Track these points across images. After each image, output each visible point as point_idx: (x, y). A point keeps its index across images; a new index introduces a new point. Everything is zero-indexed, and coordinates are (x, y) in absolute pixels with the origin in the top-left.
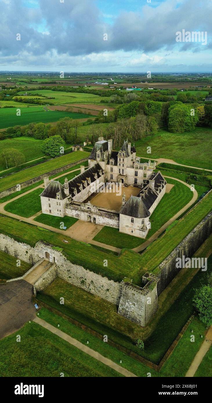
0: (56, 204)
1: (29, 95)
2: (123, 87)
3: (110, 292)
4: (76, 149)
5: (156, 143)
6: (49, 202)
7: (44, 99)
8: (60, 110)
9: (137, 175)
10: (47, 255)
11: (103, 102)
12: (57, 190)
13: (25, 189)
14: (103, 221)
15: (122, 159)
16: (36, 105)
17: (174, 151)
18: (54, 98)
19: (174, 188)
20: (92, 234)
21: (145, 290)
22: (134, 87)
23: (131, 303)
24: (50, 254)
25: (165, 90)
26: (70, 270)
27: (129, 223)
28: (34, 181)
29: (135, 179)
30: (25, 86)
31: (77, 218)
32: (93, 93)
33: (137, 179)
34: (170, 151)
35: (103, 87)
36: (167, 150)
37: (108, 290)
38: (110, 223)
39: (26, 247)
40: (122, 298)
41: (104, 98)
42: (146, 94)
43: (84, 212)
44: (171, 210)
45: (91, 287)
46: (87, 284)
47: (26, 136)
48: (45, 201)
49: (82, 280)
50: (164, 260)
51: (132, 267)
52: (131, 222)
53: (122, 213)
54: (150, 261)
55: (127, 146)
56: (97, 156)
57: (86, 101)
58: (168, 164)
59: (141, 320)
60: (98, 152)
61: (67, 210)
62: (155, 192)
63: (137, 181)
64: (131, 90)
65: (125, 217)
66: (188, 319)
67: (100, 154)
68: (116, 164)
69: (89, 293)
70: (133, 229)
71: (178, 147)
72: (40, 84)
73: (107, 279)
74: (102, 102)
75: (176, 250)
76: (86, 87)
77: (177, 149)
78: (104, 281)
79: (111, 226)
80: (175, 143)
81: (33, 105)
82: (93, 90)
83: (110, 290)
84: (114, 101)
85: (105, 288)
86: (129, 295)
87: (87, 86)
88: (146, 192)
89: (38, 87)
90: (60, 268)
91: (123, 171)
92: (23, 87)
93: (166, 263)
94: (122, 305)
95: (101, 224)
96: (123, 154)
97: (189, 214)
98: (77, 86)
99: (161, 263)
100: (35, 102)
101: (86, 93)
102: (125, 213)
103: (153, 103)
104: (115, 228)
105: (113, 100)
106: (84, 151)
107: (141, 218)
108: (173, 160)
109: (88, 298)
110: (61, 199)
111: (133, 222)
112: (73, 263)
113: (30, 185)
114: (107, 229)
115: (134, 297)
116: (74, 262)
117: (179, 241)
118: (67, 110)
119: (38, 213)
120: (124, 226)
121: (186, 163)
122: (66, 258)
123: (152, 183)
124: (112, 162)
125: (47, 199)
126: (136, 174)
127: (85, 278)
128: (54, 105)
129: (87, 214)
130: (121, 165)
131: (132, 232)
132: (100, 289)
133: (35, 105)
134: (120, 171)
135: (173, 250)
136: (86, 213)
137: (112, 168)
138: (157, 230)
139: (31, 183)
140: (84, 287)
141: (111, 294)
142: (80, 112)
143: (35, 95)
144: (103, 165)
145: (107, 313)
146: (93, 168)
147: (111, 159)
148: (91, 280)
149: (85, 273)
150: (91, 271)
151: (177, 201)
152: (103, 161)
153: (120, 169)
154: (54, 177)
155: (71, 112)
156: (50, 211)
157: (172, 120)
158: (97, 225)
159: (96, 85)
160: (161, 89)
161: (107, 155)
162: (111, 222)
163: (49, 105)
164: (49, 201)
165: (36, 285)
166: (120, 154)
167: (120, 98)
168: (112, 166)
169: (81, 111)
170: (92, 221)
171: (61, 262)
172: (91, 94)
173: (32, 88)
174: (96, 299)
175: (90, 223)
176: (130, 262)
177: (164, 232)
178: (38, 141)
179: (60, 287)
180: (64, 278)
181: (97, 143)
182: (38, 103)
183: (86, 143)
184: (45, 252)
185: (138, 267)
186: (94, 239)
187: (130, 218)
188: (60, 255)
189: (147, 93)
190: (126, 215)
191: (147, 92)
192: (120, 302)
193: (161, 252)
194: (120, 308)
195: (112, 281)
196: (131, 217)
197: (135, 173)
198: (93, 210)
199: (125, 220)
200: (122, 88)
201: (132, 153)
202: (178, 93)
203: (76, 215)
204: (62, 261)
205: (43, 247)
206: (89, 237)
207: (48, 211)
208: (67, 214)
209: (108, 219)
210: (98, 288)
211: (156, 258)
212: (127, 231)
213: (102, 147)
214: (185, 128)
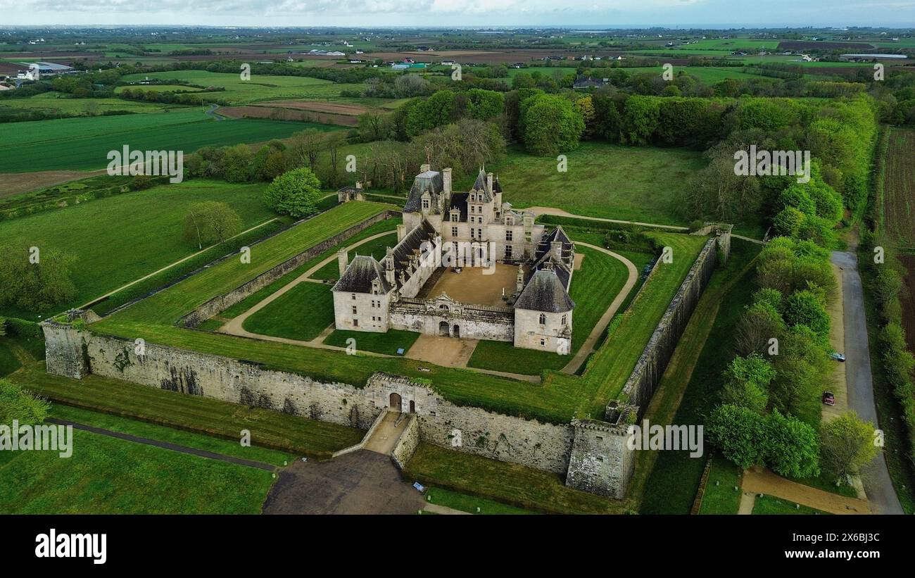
0: (370, 305)
1: (154, 82)
2: (382, 61)
3: (543, 449)
4: (348, 197)
5: (511, 177)
6: (354, 303)
7: (199, 92)
8: (255, 117)
9: (511, 239)
10: (396, 399)
11: (347, 96)
12: (372, 274)
13: (271, 287)
14: (474, 329)
15: (476, 208)
16: (184, 106)
17: (554, 192)
18: (223, 90)
19: (585, 259)
20: (461, 356)
21: (620, 426)
22: (409, 61)
23: (594, 458)
24: (403, 396)
25: (480, 66)
26: (450, 422)
27: (536, 327)
28: (286, 268)
29: (507, 247)
30: (135, 63)
31: (416, 330)
32: (314, 76)
33: (511, 247)
34: (545, 191)
35: (335, 62)
36: (540, 189)
37: (538, 446)
38: (490, 332)
39: (341, 391)
40: (575, 452)
41: (347, 87)
42: (439, 75)
43: (432, 315)
44: (599, 299)
45: (502, 446)
46: (491, 444)
47: (202, 177)
48: (342, 301)
49: (479, 436)
50: (626, 381)
51: (574, 399)
52: (541, 323)
53: (521, 307)
54: (603, 385)
55: (486, 180)
56: (423, 205)
57: (304, 94)
58: (553, 216)
59: (615, 487)
60: (426, 196)
61: (393, 316)
62: (564, 267)
63: (511, 250)
64: (402, 67)
65: (527, 315)
66: (705, 466)
67: (430, 201)
68: (464, 218)
69: (497, 460)
70: (544, 338)
71: (560, 183)
72: (169, 55)
73: (537, 422)
74: (345, 95)
75: (642, 362)
76: (292, 63)
77: (559, 187)
78: (529, 430)
79: (494, 339)
80: (550, 176)
81: (175, 106)
82: (314, 68)
83: (542, 446)
84: (372, 92)
85: (533, 444)
86: (590, 441)
87: (295, 60)
88: (551, 265)
89: (170, 63)
90: (428, 422)
91: (480, 233)
92: (130, 64)
93: (633, 385)
94: (575, 466)
95: (472, 337)
96: (480, 196)
97: (637, 302)
98: (270, 60)
99: (623, 386)
100: (179, 100)
101: (298, 75)
102: (527, 306)
103: (483, 93)
104: (504, 340)
105: (370, 90)
106: (367, 200)
107: (561, 311)
108: (559, 208)
109: (498, 469)
110: (383, 293)
111: (544, 323)
112: (459, 405)
113: (279, 277)
114: (485, 345)
115: (601, 444)
116: (460, 403)
117: (640, 347)
118: (273, 114)
119: (326, 330)
120: (525, 334)
121: (589, 212)
122: (441, 398)
123: (556, 247)
124: (456, 215)
125: (348, 295)
126: (509, 237)
127: (487, 431)
128: (229, 105)
129: (439, 319)
130: (476, 220)
131: (543, 343)
132: (521, 448)
133: (179, 106)
134: (473, 233)
135: (636, 363)
136: (437, 317)
137: (456, 228)
138: (587, 337)
139: (280, 272)
140: (484, 452)
141: (546, 453)
142: (306, 119)
143: (170, 83)
144: (436, 222)
145: (544, 489)
146: (419, 229)
147: (453, 208)
148: (501, 432)
149: (488, 420)
150: (500, 413)
151: (602, 283)
152: (437, 213)
153: (473, 229)
154: (323, 258)
155: (284, 120)
156: (356, 322)
157: (534, 129)
158: (462, 339)
159: (314, 57)
160: (471, 65)
161: (444, 202)
162: (496, 330)
163: (218, 106)
164: (354, 301)
165: (396, 454)
166: (473, 196)
167: (386, 88)
168: (454, 224)
169: (308, 118)
170: (451, 333)
171: (429, 408)
172: (310, 78)
173: (157, 66)
174: (514, 468)
175: (447, 338)
176: (566, 391)
177: (604, 335)
178: (239, 186)
179: (433, 458)
180: (437, 441)
181: (419, 176)
182: (189, 102)
183: (361, 185)
184: (390, 393)
185: (586, 397)
186: (470, 365)
187: (537, 315)
188: (426, 393)
189: (443, 74)
190: (530, 309)
191: (442, 72)
192: (571, 460)
193: (615, 369)
194: (571, 472)
195: (548, 426)
196: (541, 313)
197: (507, 235)
198: (454, 309)
199: (526, 320)
200: (380, 64)
201: (495, 194)
202: (513, 73)
203: (414, 325)
204: (433, 406)
205: (387, 384)
206: (457, 362)
207: (350, 323)
208: (392, 325)
209: (487, 324)
210: (516, 447)
211: (610, 379)
212: (533, 344)
213: (432, 185)
214: (560, 145)
